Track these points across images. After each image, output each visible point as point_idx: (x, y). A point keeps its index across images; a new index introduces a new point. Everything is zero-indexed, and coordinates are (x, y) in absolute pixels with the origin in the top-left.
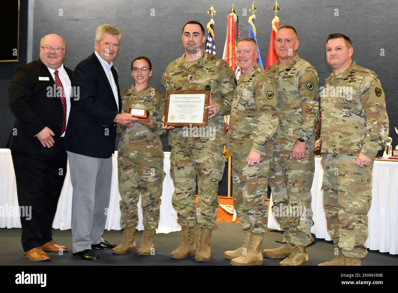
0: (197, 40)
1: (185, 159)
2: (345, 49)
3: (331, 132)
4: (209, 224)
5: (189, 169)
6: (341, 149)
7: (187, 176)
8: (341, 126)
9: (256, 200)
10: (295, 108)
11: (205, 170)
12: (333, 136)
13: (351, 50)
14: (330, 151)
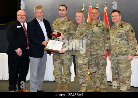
0: (64, 12)
1: (57, 57)
2: (118, 16)
3: (115, 47)
4: (67, 82)
5: (59, 61)
6: (119, 53)
7: (59, 64)
8: (119, 45)
9: (83, 73)
10: (101, 38)
11: (64, 62)
12: (116, 48)
13: (121, 16)
14: (114, 54)
